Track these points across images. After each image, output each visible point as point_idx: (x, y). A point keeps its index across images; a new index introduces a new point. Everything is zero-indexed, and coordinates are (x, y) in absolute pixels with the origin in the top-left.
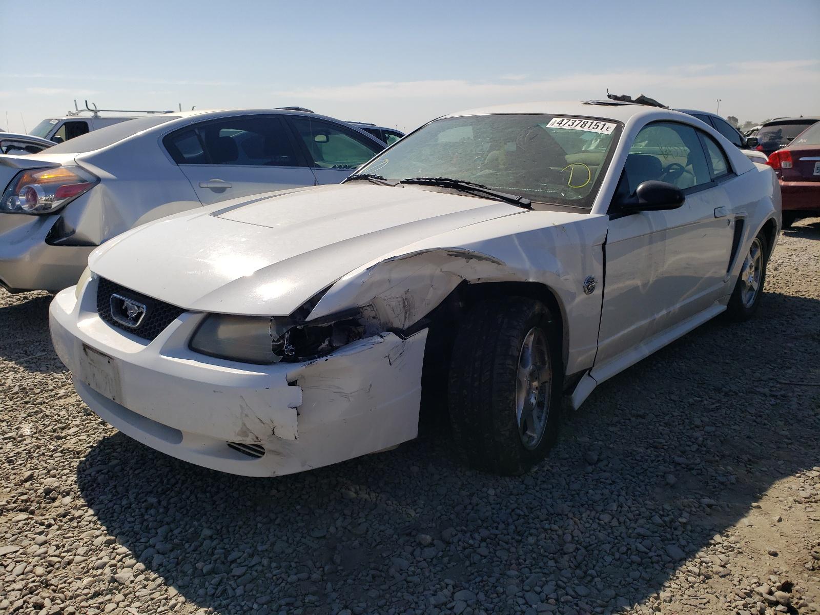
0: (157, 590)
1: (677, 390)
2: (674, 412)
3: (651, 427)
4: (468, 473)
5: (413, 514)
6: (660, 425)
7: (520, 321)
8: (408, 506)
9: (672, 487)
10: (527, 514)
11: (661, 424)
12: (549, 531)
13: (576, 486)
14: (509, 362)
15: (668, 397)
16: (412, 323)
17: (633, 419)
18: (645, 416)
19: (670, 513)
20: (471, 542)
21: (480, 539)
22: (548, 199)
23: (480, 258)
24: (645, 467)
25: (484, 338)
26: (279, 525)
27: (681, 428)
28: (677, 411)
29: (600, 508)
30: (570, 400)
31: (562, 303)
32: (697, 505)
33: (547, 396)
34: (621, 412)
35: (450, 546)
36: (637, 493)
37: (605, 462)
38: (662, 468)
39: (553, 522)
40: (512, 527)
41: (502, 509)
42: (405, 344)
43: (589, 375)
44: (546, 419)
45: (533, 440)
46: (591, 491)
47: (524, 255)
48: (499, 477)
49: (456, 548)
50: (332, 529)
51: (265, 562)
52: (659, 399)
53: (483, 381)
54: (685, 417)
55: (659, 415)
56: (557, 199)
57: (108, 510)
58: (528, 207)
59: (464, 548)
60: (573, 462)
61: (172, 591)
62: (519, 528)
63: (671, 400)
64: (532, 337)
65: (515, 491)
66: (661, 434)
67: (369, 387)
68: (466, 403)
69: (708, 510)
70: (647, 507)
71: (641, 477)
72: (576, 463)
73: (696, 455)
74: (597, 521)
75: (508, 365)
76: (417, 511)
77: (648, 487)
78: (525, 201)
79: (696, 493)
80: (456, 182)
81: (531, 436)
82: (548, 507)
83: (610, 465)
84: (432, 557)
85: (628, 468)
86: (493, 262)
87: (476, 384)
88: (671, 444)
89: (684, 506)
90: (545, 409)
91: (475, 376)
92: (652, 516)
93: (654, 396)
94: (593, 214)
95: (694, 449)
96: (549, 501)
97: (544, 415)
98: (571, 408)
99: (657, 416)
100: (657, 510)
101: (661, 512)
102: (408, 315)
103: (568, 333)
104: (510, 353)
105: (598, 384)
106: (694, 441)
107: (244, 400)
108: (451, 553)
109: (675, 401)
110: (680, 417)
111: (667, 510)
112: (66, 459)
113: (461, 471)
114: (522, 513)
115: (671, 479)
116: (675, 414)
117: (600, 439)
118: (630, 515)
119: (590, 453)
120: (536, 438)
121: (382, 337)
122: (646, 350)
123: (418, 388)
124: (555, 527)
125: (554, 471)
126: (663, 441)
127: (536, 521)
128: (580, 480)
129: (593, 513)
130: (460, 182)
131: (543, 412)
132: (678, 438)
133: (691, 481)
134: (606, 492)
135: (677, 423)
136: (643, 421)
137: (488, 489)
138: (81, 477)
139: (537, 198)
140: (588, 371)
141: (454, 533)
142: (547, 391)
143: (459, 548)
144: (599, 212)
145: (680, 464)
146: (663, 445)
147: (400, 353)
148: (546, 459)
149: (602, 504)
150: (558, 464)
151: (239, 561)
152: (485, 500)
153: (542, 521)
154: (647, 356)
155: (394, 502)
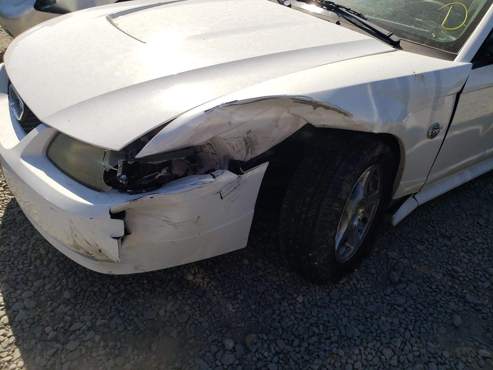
0: (7, 349)
1: (486, 214)
2: (478, 238)
3: (453, 251)
4: (287, 274)
5: (230, 308)
6: (462, 251)
7: (357, 166)
8: (228, 300)
9: (457, 328)
10: (322, 332)
11: (464, 249)
12: (335, 356)
13: (371, 308)
14: (336, 204)
15: (476, 220)
16: (254, 156)
17: (440, 240)
18: (451, 237)
19: (447, 362)
20: (266, 354)
21: (275, 352)
22: (418, 38)
23: (327, 108)
24: (437, 298)
25: (320, 176)
26: (124, 298)
27: (480, 258)
28: (481, 238)
29: (385, 341)
30: (391, 218)
31: (403, 147)
32: (473, 355)
33: (371, 214)
34: (432, 228)
35: (248, 355)
36: (423, 330)
37: (404, 285)
38: (452, 304)
39: (341, 346)
40: (305, 344)
41: (303, 320)
42: (240, 179)
43: (414, 197)
44: (366, 232)
45: (349, 251)
46: (383, 318)
47: (374, 107)
48: (311, 284)
49: (252, 357)
50: (162, 312)
51: (97, 338)
52: (468, 220)
53: (309, 216)
54: (486, 246)
55: (463, 240)
56: (426, 39)
57: (8, 254)
58: (396, 45)
59: (259, 359)
60: (377, 278)
61: (17, 353)
62: (311, 347)
63: (478, 223)
64: (368, 173)
65: (319, 303)
66: (461, 261)
67: (197, 219)
68: (292, 229)
69: (482, 362)
70: (428, 349)
71: (431, 310)
72: (380, 280)
73: (487, 294)
74: (379, 354)
75: (335, 207)
76: (235, 306)
77: (435, 325)
78: (394, 38)
79: (476, 340)
80: (338, 6)
81: (349, 247)
82: (342, 329)
83: (408, 289)
84: (229, 364)
85: (422, 296)
86: (340, 112)
87: (303, 216)
88: (467, 276)
89: (462, 355)
90: (367, 224)
91: (304, 209)
92: (430, 362)
93: (464, 216)
94: (457, 62)
95: (486, 286)
96: (345, 320)
97: (365, 229)
98: (390, 224)
99: (462, 240)
100: (436, 355)
101: (439, 359)
102: (250, 150)
103: (402, 169)
104: (339, 197)
105: (419, 205)
106: (488, 277)
107: (73, 223)
108: (246, 362)
109: (481, 225)
110: (481, 245)
111: (445, 357)
112: (4, 195)
113: (282, 270)
114: (317, 331)
115: (458, 320)
116: (478, 240)
117: (407, 256)
118: (410, 356)
119: (394, 272)
120: (353, 249)
121: (214, 177)
122: (468, 176)
123: (250, 213)
124: (341, 353)
125: (358, 286)
126: (460, 270)
127: (328, 342)
128: (377, 302)
129: (378, 345)
130: (342, 7)
131: (364, 227)
132: (474, 270)
133: (475, 325)
134: (396, 321)
135: (477, 252)
136: (448, 243)
137: (298, 295)
138: (7, 215)
139: (407, 36)
140: (413, 194)
141: (255, 341)
142: (373, 210)
143: (255, 359)
144: (464, 60)
145: (469, 303)
146: (460, 276)
147: (234, 187)
148: (356, 270)
149: (389, 337)
150: (364, 279)
151: (77, 333)
152: (292, 307)
153: (332, 343)
154: (469, 180)
155: (220, 293)
